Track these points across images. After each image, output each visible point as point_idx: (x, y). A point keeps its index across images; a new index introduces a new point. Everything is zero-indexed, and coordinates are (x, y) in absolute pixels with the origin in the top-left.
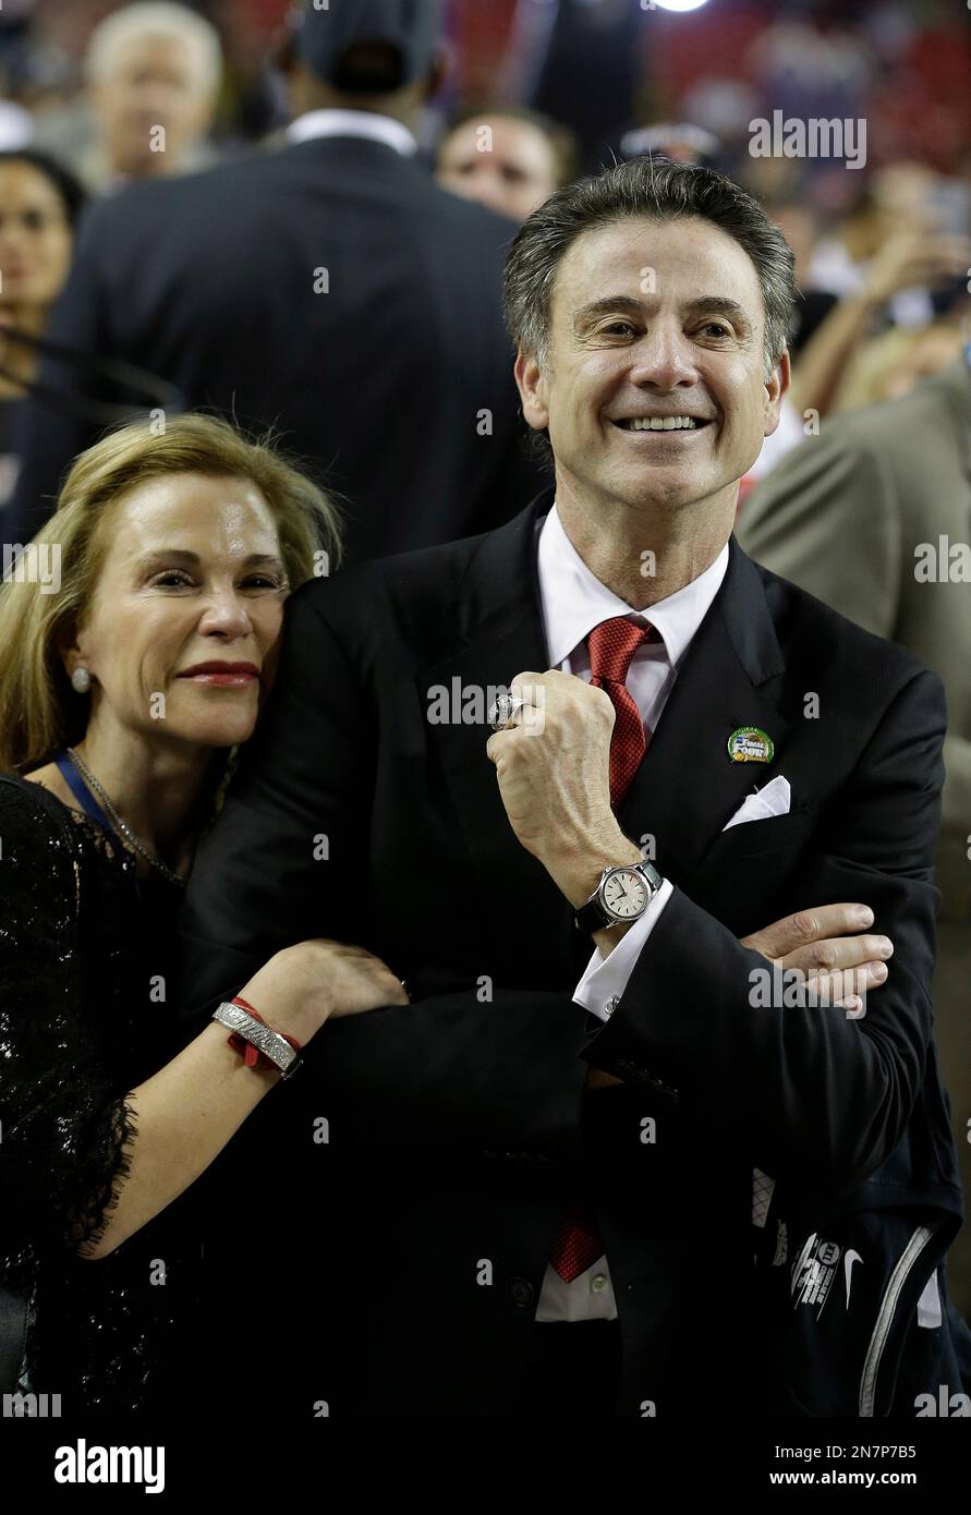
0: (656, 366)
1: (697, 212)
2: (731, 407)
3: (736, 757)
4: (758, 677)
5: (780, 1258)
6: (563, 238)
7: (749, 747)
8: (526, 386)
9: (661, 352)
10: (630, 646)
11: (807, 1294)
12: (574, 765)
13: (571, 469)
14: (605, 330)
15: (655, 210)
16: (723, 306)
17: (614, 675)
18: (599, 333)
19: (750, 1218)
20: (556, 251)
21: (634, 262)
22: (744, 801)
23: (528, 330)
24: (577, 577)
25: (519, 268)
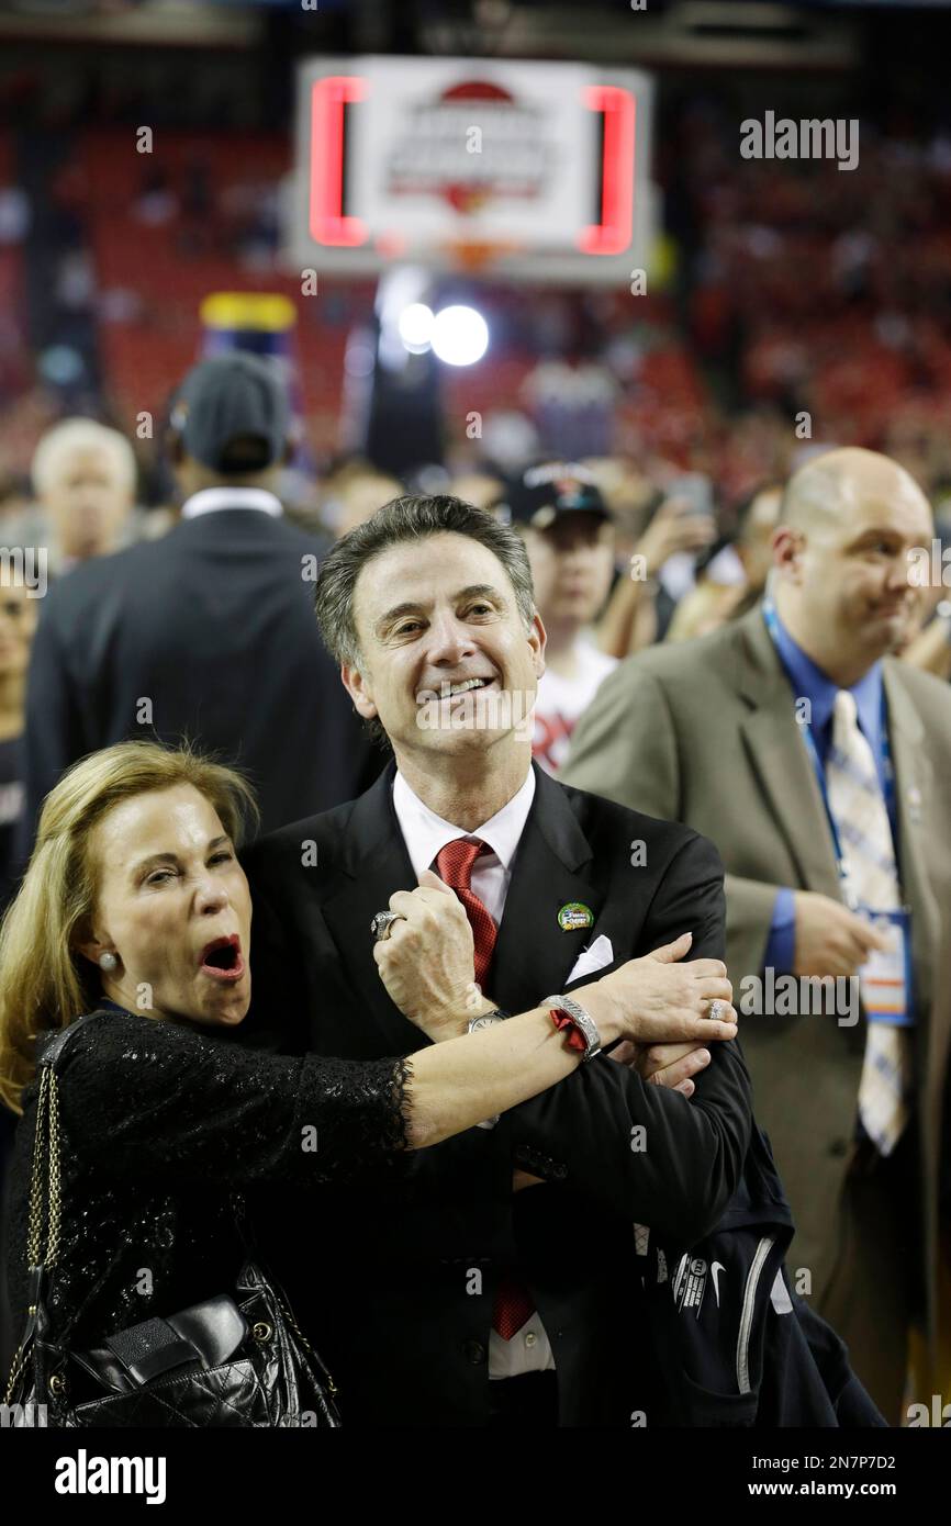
0: (443, 647)
1: (444, 527)
2: (506, 663)
3: (566, 927)
4: (574, 865)
5: (662, 1277)
6: (350, 573)
7: (573, 918)
8: (354, 689)
9: (445, 635)
10: (469, 860)
11: (687, 1300)
12: (436, 959)
13: (403, 740)
14: (400, 632)
15: (412, 534)
16: (481, 590)
17: (462, 883)
18: (395, 634)
19: (634, 1250)
20: (349, 584)
21: (409, 576)
22: (578, 959)
23: (343, 646)
24: (423, 817)
25: (326, 604)
